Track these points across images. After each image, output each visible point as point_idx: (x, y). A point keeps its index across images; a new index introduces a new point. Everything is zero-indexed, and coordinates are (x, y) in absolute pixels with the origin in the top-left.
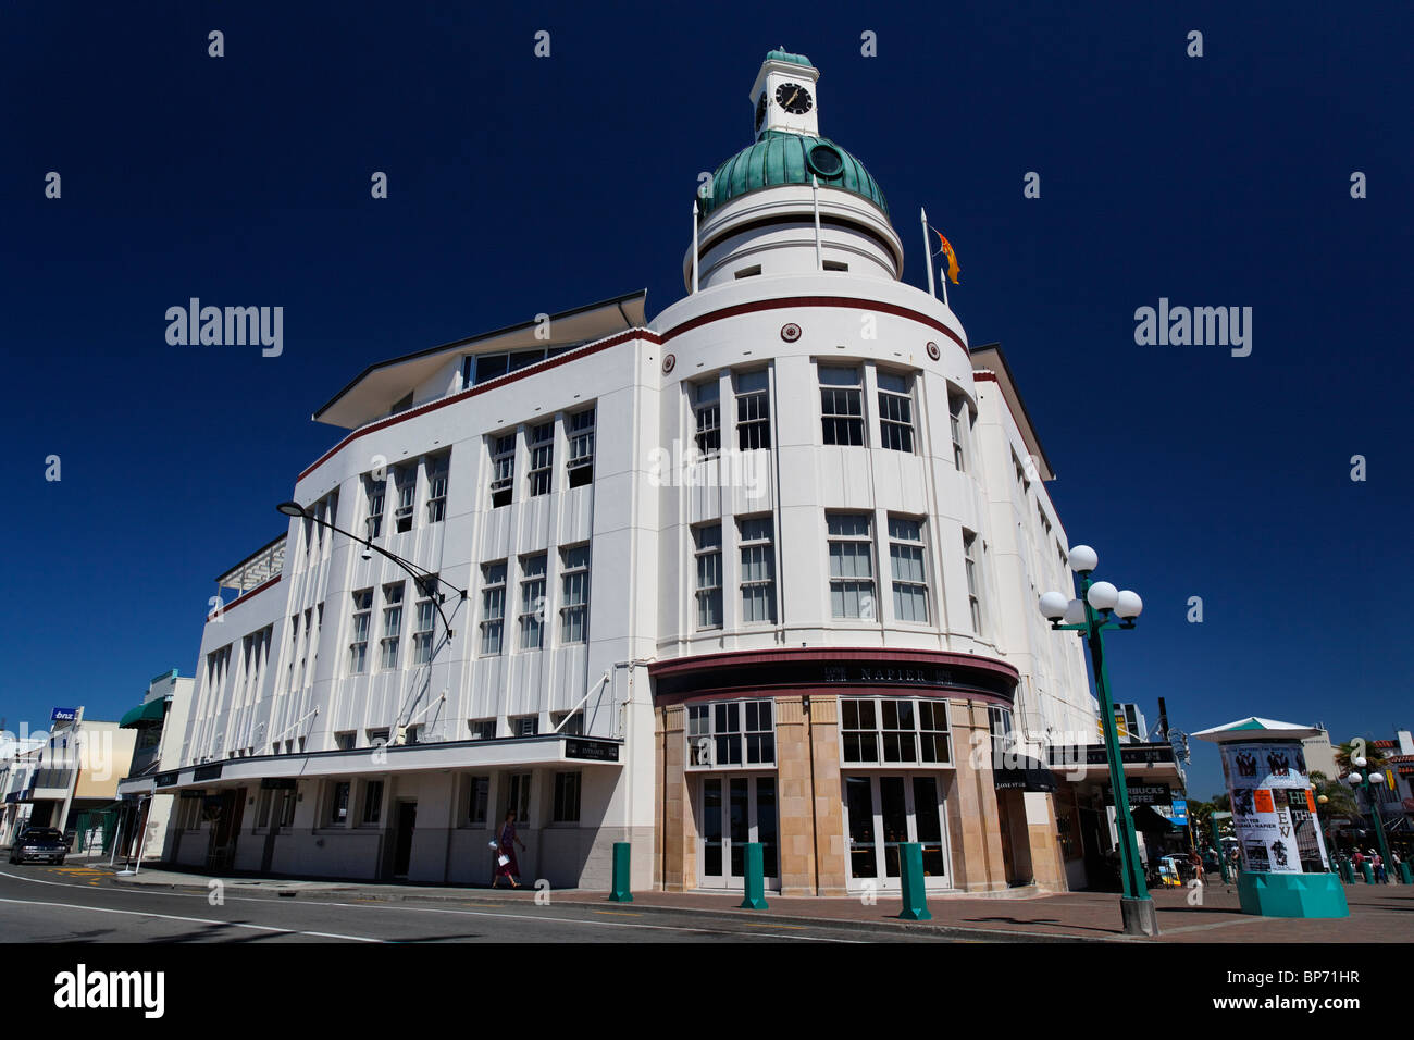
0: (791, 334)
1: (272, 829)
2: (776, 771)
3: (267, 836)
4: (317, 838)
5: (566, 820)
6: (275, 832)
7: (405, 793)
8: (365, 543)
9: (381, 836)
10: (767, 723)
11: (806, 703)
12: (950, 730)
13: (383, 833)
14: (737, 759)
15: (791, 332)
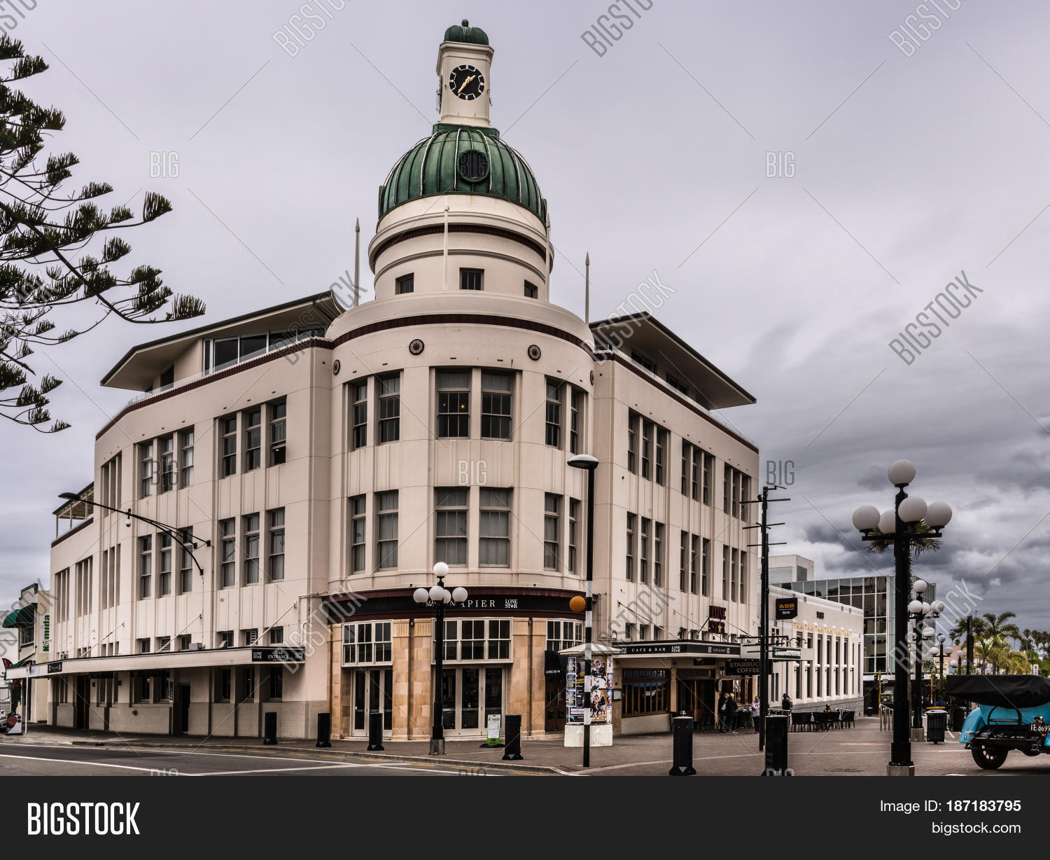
0: (417, 348)
1: (108, 703)
2: (392, 666)
3: (105, 708)
4: (132, 709)
5: (277, 697)
6: (109, 705)
7: (183, 681)
8: (126, 513)
9: (170, 708)
10: (388, 637)
11: (412, 624)
12: (511, 638)
13: (172, 706)
14: (369, 659)
15: (416, 347)
